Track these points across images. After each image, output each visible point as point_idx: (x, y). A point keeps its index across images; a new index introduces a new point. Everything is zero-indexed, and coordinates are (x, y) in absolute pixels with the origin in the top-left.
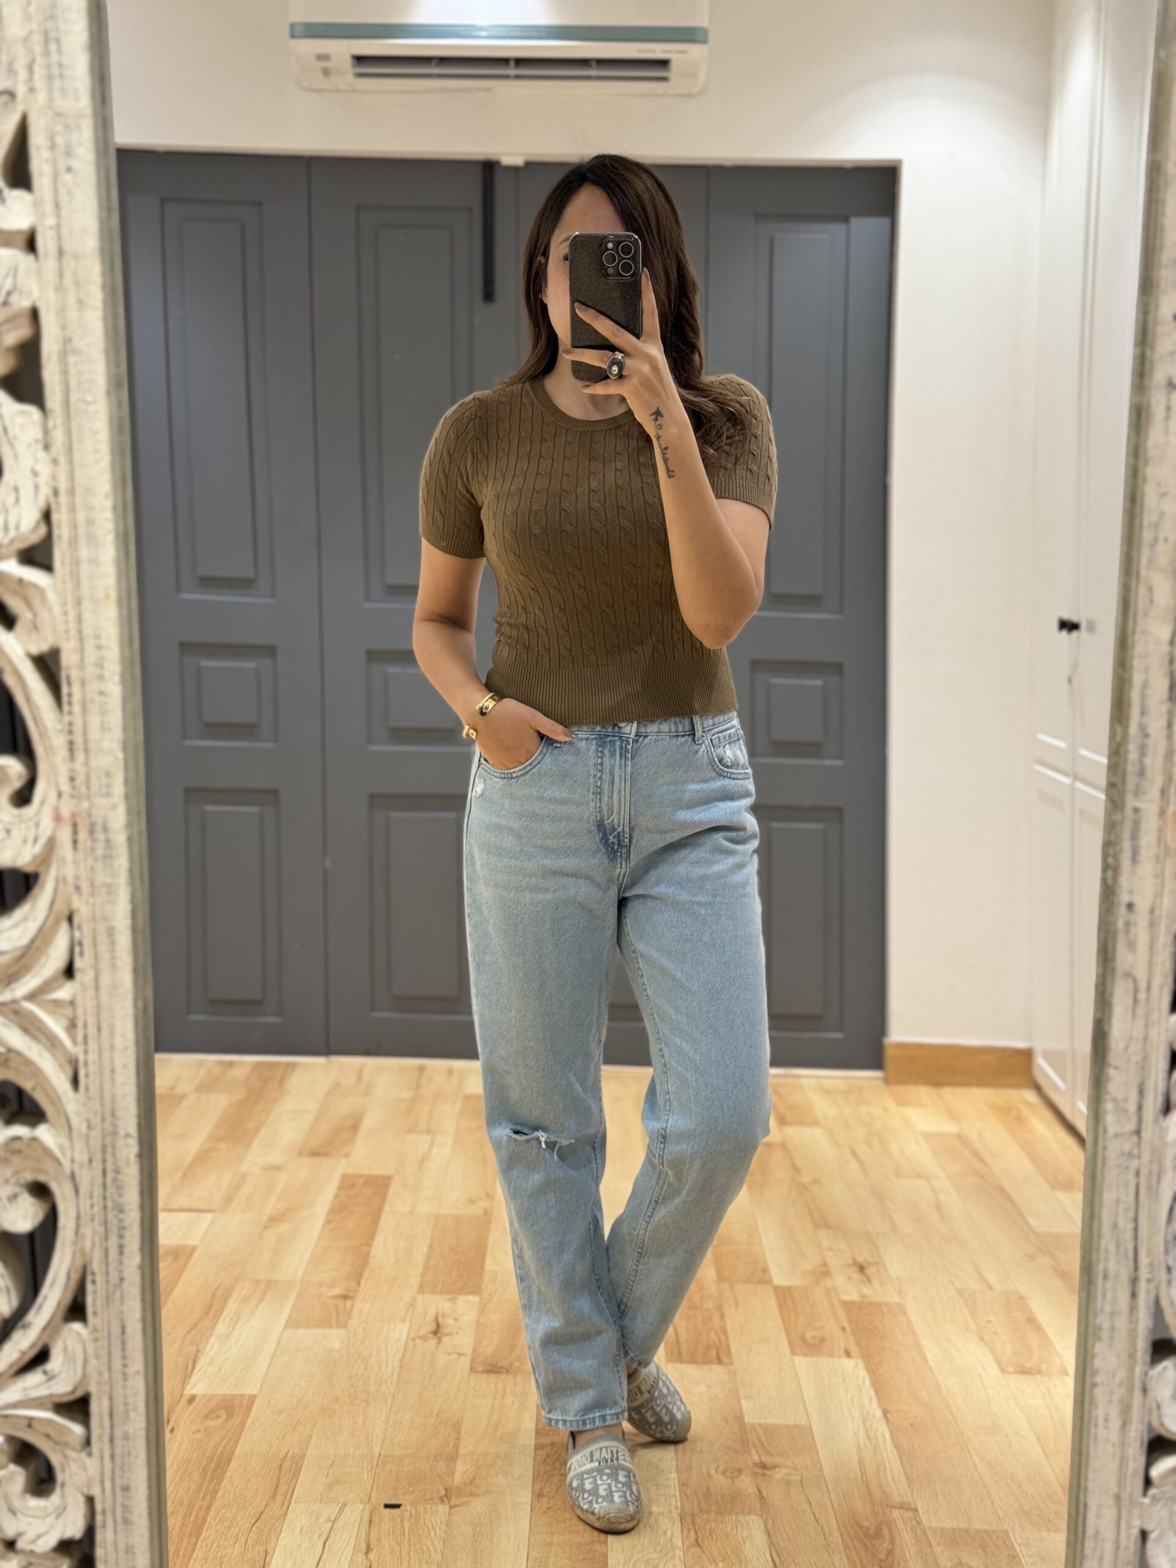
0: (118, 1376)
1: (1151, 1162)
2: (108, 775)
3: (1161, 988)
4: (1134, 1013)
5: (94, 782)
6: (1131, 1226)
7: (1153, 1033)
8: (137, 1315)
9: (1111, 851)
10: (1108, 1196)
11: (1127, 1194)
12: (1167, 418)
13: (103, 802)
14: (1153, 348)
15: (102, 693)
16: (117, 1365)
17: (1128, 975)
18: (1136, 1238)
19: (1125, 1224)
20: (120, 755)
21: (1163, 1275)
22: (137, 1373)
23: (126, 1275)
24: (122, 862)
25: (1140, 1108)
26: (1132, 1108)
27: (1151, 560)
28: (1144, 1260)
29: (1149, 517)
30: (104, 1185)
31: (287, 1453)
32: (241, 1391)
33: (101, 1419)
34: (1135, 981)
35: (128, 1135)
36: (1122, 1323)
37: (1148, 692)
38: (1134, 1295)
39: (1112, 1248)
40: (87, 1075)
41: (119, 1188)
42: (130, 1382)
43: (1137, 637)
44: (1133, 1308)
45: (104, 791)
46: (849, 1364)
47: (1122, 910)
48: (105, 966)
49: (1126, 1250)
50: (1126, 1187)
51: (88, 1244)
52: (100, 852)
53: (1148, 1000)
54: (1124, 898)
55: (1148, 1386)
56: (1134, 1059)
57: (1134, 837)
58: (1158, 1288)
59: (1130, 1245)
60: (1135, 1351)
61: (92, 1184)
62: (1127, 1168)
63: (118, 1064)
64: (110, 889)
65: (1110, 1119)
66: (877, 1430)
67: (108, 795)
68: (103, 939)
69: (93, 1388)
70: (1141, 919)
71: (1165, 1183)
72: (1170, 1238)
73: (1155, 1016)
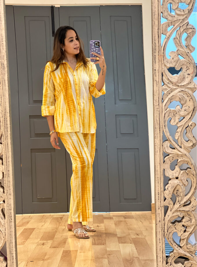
0: (7, 152)
1: (161, 109)
2: (4, 56)
3: (160, 82)
5: (2, 57)
6: (159, 119)
7: (159, 89)
8: (10, 142)
10: (155, 115)
13: (3, 60)
15: (2, 44)
16: (7, 149)
17: (156, 80)
19: (158, 119)
20: (5, 53)
22: (10, 151)
23: (8, 135)
24: (6, 70)
26: (158, 101)
27: (154, 18)
28: (161, 125)
29: (153, 12)
30: (4, 120)
33: (5, 159)
35: (8, 113)
36: (159, 135)
37: (155, 37)
38: (160, 130)
39: (156, 123)
40: (1, 103)
41: (7, 121)
43: (153, 29)
44: (160, 132)
45: (3, 59)
47: (154, 71)
48: (4, 86)
50: (158, 114)
51: (2, 130)
52: (3, 68)
53: (159, 84)
54: (154, 69)
55: (163, 145)
56: (157, 93)
57: (155, 59)
58: (163, 129)
59: (159, 123)
60: (160, 139)
61: (3, 120)
62: (157, 110)
63: (6, 102)
64: (5, 74)
65: (155, 103)
67: (4, 59)
68: (3, 81)
69: (3, 154)
70: (157, 71)
71: (163, 113)
72: (164, 121)
73: (160, 86)
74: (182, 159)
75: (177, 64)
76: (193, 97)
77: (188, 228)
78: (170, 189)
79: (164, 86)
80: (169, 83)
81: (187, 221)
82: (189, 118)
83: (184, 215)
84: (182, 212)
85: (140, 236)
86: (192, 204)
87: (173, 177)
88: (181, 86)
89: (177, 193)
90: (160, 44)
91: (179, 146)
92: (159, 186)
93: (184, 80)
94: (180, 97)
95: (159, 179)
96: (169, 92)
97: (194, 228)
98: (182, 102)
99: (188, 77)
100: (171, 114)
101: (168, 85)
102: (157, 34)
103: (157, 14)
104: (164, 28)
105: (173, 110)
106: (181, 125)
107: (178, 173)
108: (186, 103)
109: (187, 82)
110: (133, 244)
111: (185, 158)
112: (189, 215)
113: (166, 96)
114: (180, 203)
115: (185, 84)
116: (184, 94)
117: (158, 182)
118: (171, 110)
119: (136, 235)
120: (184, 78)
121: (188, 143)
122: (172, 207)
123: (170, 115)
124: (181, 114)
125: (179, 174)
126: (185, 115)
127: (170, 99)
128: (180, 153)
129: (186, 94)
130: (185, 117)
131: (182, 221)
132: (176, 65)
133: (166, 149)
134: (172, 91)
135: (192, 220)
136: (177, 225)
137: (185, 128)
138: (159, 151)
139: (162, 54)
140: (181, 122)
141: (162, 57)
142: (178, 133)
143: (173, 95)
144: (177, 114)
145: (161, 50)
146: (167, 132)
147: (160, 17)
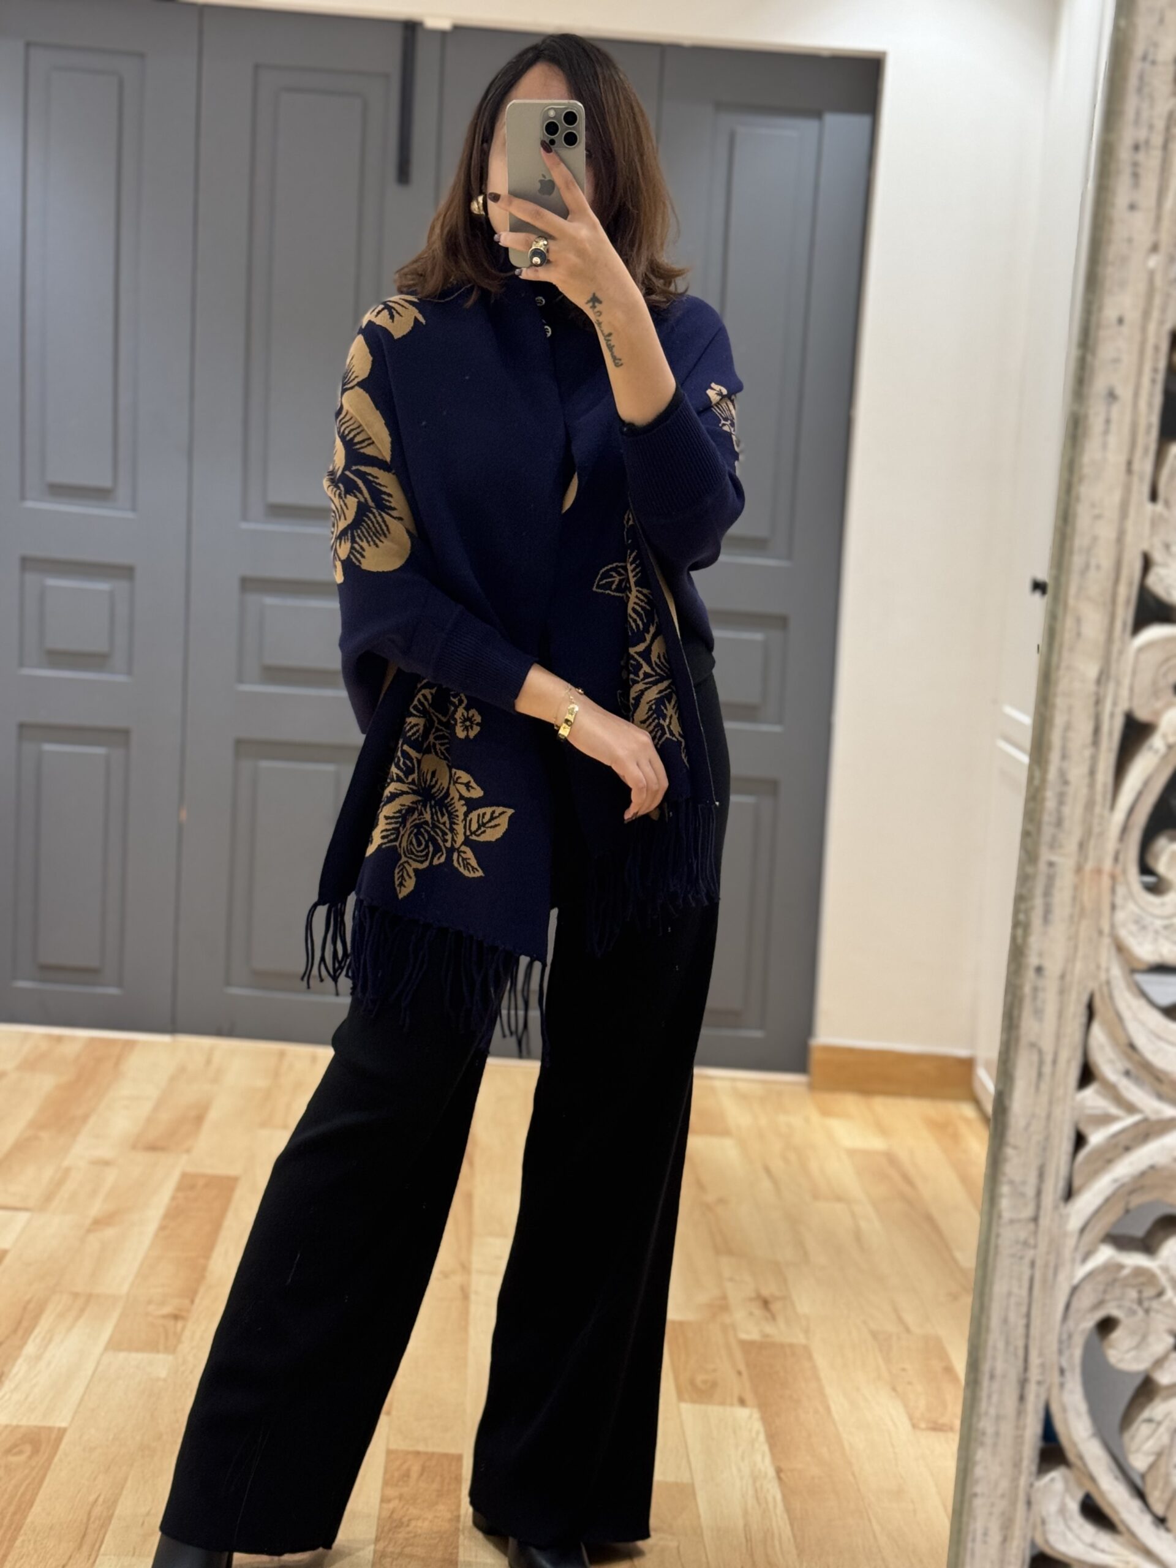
1: (1048, 1253)
3: (1069, 1061)
4: (1037, 1088)
6: (1023, 1322)
7: (1057, 1112)
9: (1023, 906)
10: (999, 1288)
11: (1020, 1287)
12: (1106, 432)
14: (1094, 354)
17: (1033, 1045)
18: (1027, 1336)
19: (1016, 1320)
21: (1056, 1378)
25: (1039, 1193)
26: (1030, 1191)
27: (1080, 588)
28: (1035, 1360)
29: (1080, 541)
31: (99, 1496)
32: (50, 1424)
34: (1040, 1052)
36: (1007, 1429)
37: (1071, 734)
38: (1022, 1398)
39: (1001, 1345)
43: (1062, 672)
44: (1020, 1413)
46: (742, 1413)
47: (1030, 974)
49: (1016, 1348)
50: (1020, 1278)
53: (1053, 1073)
54: (1033, 960)
55: (1033, 1500)
56: (1035, 1138)
57: (1047, 893)
58: (1049, 1390)
59: (1020, 1343)
60: (1021, 1460)
62: (1021, 1258)
65: (1005, 1204)
66: (768, 1490)
70: (1051, 985)
71: (1062, 1276)
72: (1065, 1337)
73: (1060, 1092)
79: (1090, 1092)
80: (1133, 1071)
90: (1099, 787)
91: (1150, 1518)
96: (1124, 1140)
100: (1117, 1291)
101: (1126, 1087)
102: (1091, 711)
103: (1108, 564)
104: (1145, 678)
105: (1139, 1272)
113: (1099, 1163)
118: (1120, 1267)
123: (1108, 1297)
127: (1126, 1193)
133: (1055, 1528)
134: (1146, 1139)
139: (1108, 864)
141: (1106, 881)
142: (1153, 1426)
143: (1152, 1168)
144: (1165, 1298)
145: (1101, 834)
146: (1071, 1416)
147: (1127, 593)
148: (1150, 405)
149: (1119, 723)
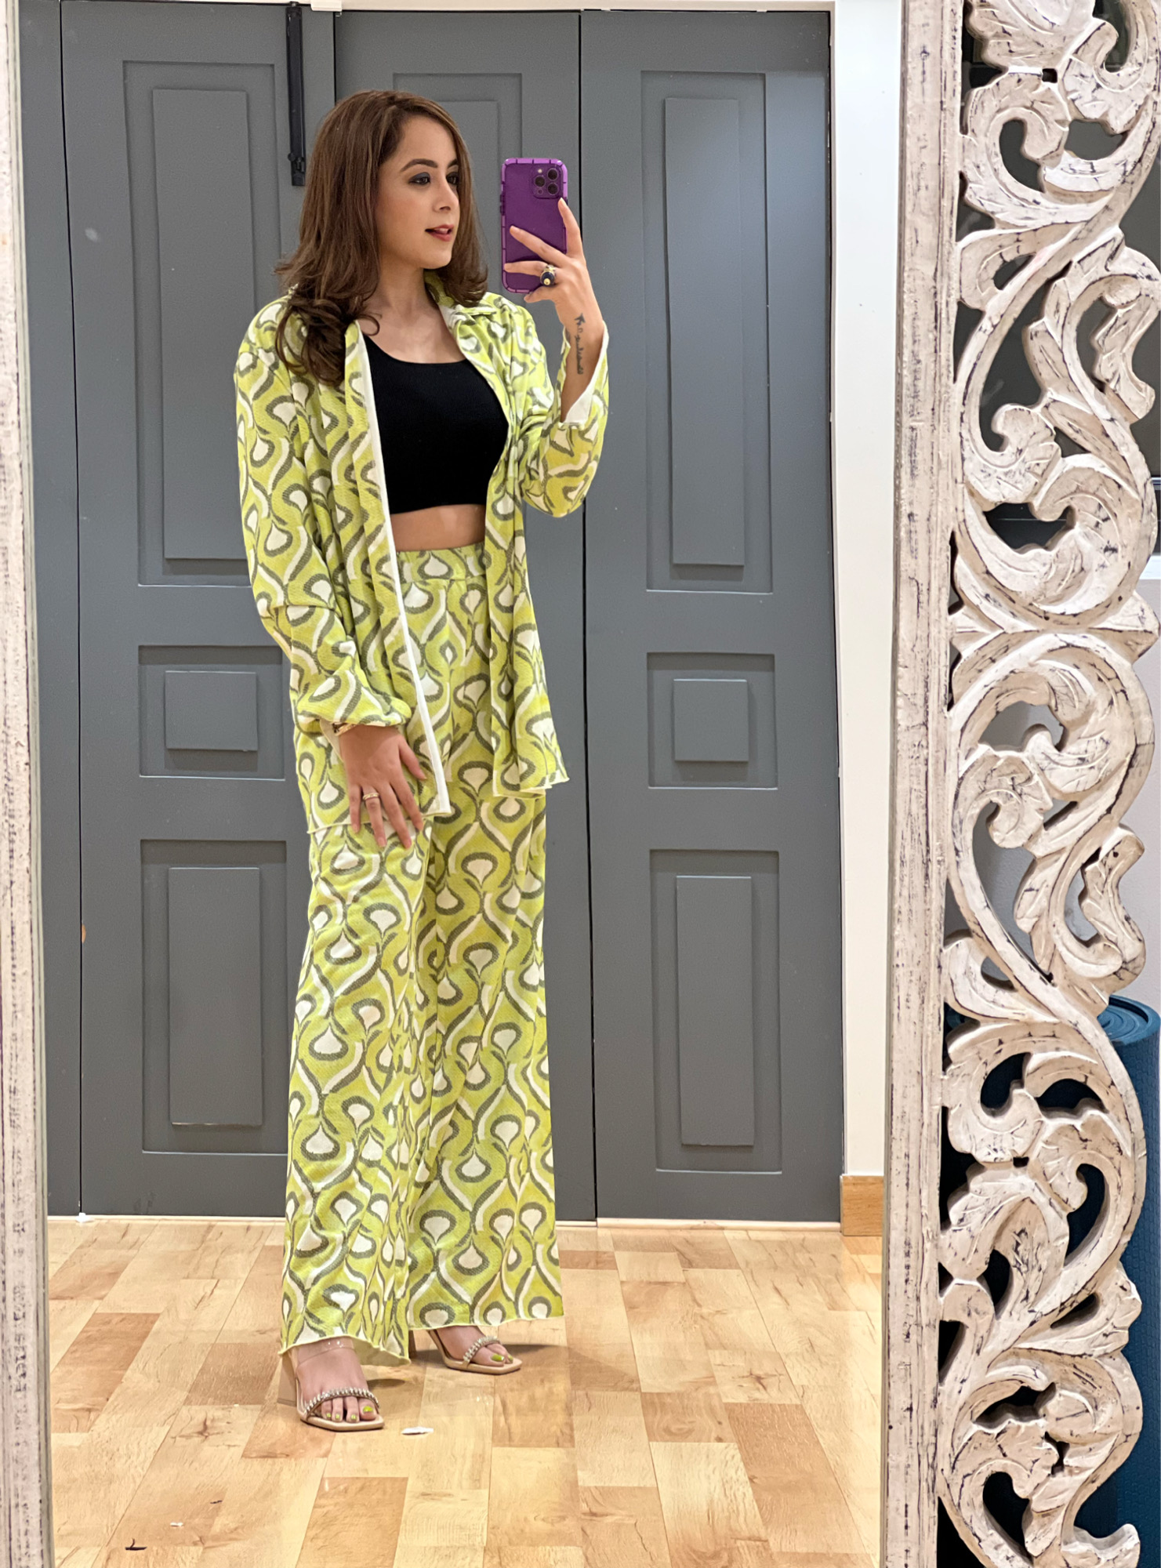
1: (937, 752)
3: (940, 589)
4: (917, 614)
6: (924, 811)
7: (934, 631)
9: (898, 473)
10: (902, 786)
11: (919, 782)
12: (924, 81)
17: (911, 579)
18: (927, 823)
19: (917, 810)
21: (952, 858)
22: (25, 974)
23: (14, 879)
25: (926, 701)
26: (920, 702)
27: (914, 205)
28: (934, 843)
29: (909, 169)
34: (917, 584)
36: (918, 905)
37: (918, 323)
38: (927, 875)
39: (907, 835)
42: (18, 984)
43: (906, 274)
44: (926, 890)
47: (904, 520)
49: (919, 835)
50: (918, 777)
53: (928, 601)
54: (905, 509)
55: (943, 964)
56: (919, 657)
57: (911, 453)
58: (948, 869)
59: (923, 832)
60: (930, 932)
62: (918, 758)
64: (5, 511)
65: (900, 714)
70: (920, 525)
71: (949, 771)
72: (957, 822)
73: (934, 616)
74: (1053, 1055)
75: (1041, 486)
76: (1130, 684)
77: (1078, 1453)
78: (974, 1220)
79: (959, 614)
80: (992, 595)
81: (1074, 1415)
82: (1103, 809)
83: (1054, 1380)
84: (1042, 1360)
85: (772, 1396)
86: (1102, 1313)
87: (1000, 1155)
88: (1063, 618)
89: (1019, 1249)
90: (944, 362)
91: (1037, 974)
92: (913, 1202)
93: (1080, 584)
94: (1054, 683)
95: (913, 1161)
96: (989, 652)
97: (1111, 1451)
98: (1066, 714)
99: (1103, 566)
100: (994, 780)
101: (987, 608)
102: (931, 302)
103: (933, 184)
104: (970, 272)
105: (1010, 761)
106: (1054, 846)
107: (1026, 1133)
108: (1092, 720)
109: (1102, 598)
110: (734, 1446)
111: (1072, 1049)
112: (1086, 1379)
113: (973, 673)
114: (1036, 1309)
115: (1086, 608)
116: (1078, 668)
117: (908, 1179)
118: (997, 758)
119: (747, 1384)
120: (1082, 569)
121: (1092, 959)
122: (983, 1332)
123: (988, 786)
124: (1057, 782)
125: (1033, 1142)
126: (1080, 789)
127: (994, 693)
128: (1041, 1017)
129: (1094, 665)
130: (1081, 805)
131: (1041, 1411)
132: (1036, 494)
133: (962, 987)
134: (1007, 649)
135: (1100, 1408)
136: (1013, 1436)
137: (1076, 865)
138: (919, 1001)
139: (955, 424)
140: (1054, 830)
141: (955, 439)
142: (1034, 893)
143: (1012, 672)
144: (1033, 783)
145: (948, 400)
146: (967, 889)
147: (950, 204)
148: (954, 57)
149: (954, 309)
